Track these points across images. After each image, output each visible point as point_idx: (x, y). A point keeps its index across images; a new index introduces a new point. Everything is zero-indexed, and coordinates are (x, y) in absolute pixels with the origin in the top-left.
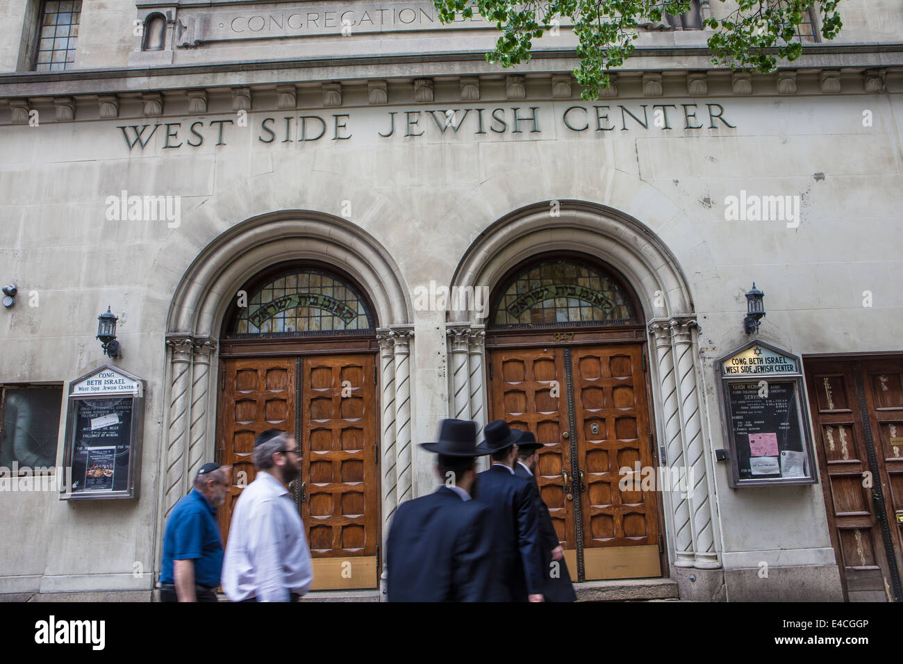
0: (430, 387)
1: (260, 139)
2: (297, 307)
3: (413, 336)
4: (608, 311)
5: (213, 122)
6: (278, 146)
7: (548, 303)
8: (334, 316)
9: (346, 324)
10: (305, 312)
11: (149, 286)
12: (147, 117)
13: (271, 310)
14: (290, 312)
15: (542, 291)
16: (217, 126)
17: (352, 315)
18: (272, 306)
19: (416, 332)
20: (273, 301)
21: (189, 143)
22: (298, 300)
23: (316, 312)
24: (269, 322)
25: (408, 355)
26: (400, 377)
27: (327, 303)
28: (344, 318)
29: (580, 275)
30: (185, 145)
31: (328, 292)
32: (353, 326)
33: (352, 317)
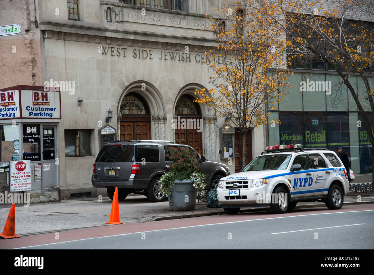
0: (170, 133)
1: (134, 56)
2: (129, 106)
3: (166, 119)
4: (193, 112)
5: (122, 48)
6: (137, 59)
7: (181, 109)
8: (138, 109)
9: (141, 112)
10: (131, 108)
11: (112, 101)
12: (106, 44)
13: (124, 107)
14: (128, 108)
15: (180, 105)
16: (123, 50)
17: (141, 110)
18: (124, 105)
19: (167, 118)
20: (124, 104)
21: (117, 55)
22: (129, 104)
23: (134, 108)
24: (123, 110)
25: (165, 124)
26: (163, 130)
27: (136, 106)
28: (140, 110)
29: (187, 101)
30: (116, 55)
31: (136, 102)
32: (142, 113)
33: (142, 110)
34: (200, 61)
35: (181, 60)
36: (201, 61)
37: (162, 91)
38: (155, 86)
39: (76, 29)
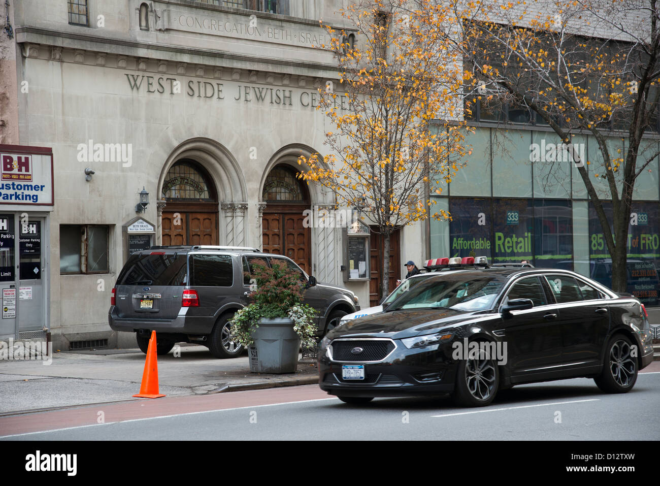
0: (253, 233)
1: (188, 94)
2: (180, 185)
3: (247, 208)
4: (295, 195)
5: (168, 79)
6: (195, 97)
7: (274, 190)
8: (195, 190)
9: (200, 195)
10: (183, 188)
11: (148, 174)
12: (139, 70)
13: (169, 185)
14: (177, 187)
15: (272, 183)
16: (169, 81)
17: (201, 191)
18: (170, 182)
19: (249, 206)
20: (170, 180)
21: (158, 91)
22: (180, 180)
23: (188, 188)
24: (168, 191)
25: (244, 217)
27: (192, 183)
28: (199, 192)
29: (285, 176)
30: (156, 91)
31: (192, 177)
32: (202, 197)
34: (308, 105)
35: (274, 101)
36: (310, 105)
37: (239, 158)
38: (226, 147)
39: (84, 43)
